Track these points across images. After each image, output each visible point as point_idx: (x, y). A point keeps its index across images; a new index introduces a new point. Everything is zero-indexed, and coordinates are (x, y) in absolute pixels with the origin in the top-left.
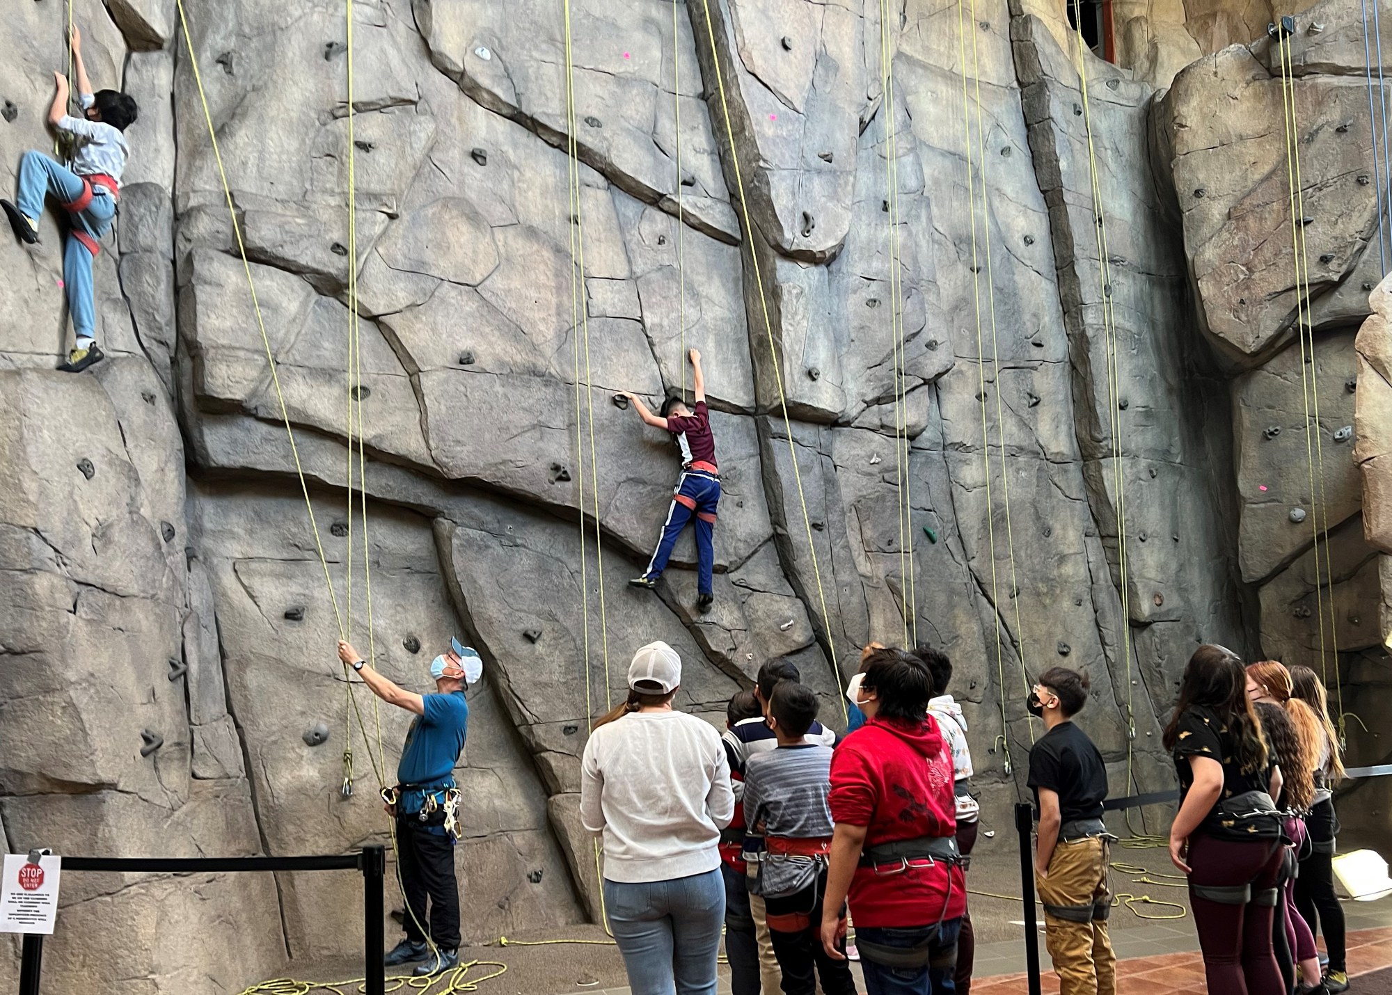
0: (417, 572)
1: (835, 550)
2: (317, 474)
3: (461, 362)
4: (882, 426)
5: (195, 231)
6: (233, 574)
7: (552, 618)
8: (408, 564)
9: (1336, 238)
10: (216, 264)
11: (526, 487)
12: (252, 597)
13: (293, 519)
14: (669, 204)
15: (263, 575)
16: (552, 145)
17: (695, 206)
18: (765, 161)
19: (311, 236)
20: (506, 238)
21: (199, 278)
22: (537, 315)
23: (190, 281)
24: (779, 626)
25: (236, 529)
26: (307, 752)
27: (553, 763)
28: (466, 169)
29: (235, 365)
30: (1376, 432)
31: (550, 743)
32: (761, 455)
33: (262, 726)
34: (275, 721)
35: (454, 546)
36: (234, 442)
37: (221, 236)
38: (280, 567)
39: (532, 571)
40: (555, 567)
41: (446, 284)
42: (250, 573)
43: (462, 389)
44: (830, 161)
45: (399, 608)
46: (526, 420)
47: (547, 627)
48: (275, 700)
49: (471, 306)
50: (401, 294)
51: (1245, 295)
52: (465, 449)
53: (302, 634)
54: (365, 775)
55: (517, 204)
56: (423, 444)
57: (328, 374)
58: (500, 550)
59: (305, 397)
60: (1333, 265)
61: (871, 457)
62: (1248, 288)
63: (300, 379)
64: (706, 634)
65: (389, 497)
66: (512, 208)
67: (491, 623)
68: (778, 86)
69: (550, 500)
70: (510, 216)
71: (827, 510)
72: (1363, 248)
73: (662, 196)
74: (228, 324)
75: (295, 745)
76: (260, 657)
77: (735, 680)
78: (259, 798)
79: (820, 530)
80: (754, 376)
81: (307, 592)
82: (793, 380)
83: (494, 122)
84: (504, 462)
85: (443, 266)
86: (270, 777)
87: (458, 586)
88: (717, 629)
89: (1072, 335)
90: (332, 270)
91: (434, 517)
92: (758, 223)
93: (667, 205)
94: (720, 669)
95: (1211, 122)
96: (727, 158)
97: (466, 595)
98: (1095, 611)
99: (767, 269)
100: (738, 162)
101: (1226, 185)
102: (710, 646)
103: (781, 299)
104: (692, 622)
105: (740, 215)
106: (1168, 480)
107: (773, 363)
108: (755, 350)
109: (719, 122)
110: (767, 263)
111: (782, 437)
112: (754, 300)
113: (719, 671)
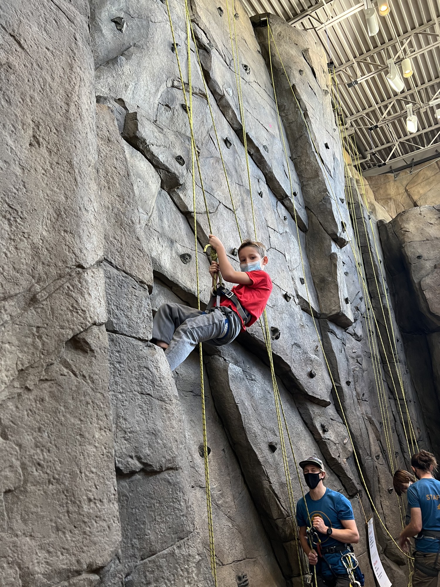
0: (197, 395)
3: (233, 254)
4: (355, 334)
7: (275, 433)
14: (288, 202)
18: (329, 192)
19: (165, 146)
20: (240, 191)
32: (322, 340)
35: (230, 377)
39: (262, 399)
41: (222, 205)
55: (241, 175)
58: (247, 381)
61: (353, 349)
63: (156, 239)
64: (328, 446)
66: (240, 177)
67: (256, 436)
68: (326, 162)
70: (240, 181)
71: (349, 374)
73: (287, 196)
77: (338, 476)
79: (349, 385)
82: (342, 302)
83: (230, 129)
85: (219, 195)
87: (235, 407)
88: (331, 444)
89: (376, 307)
90: (176, 172)
91: (211, 355)
92: (321, 222)
93: (286, 202)
94: (332, 469)
95: (422, 231)
96: (305, 189)
97: (241, 414)
98: (398, 436)
99: (325, 245)
100: (312, 191)
101: (432, 255)
102: (331, 455)
103: (337, 260)
104: (321, 438)
105: (309, 217)
106: (409, 375)
107: (331, 292)
108: (318, 284)
109: (300, 172)
110: (325, 242)
111: (332, 332)
112: (314, 260)
113: (332, 471)
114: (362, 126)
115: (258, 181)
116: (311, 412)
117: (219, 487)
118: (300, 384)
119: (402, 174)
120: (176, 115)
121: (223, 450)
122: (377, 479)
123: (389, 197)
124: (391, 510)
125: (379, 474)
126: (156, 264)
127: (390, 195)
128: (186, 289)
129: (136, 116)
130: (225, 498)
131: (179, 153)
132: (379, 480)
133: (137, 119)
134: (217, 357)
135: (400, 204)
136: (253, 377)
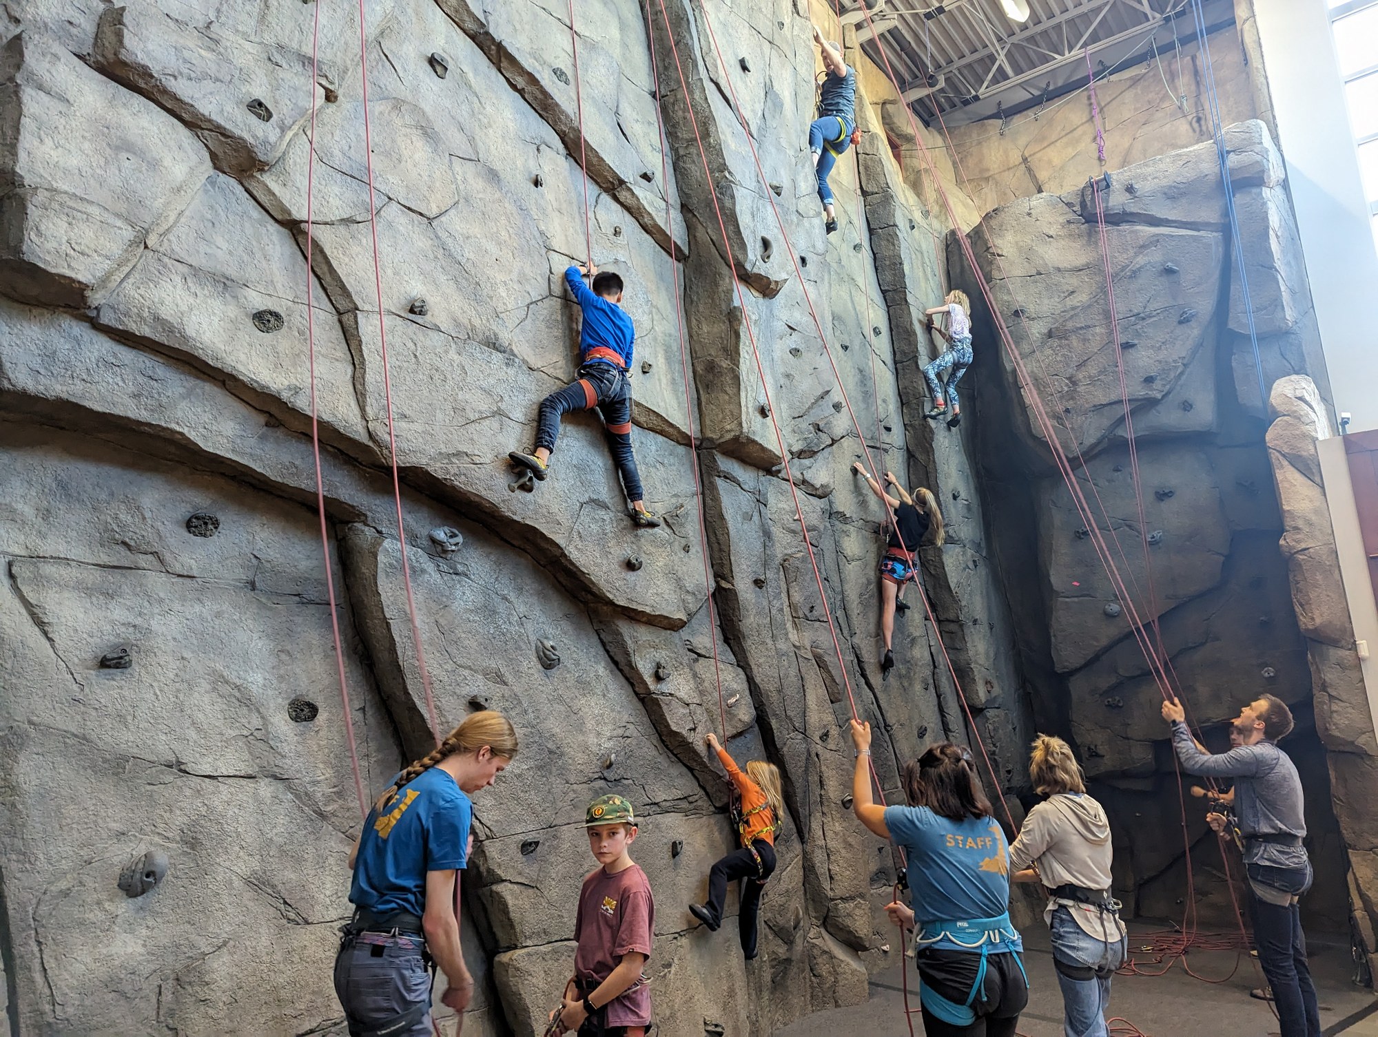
0: (311, 602)
1: (774, 612)
2: (185, 431)
3: (412, 311)
4: (804, 482)
5: (30, 10)
6: (6, 582)
7: (500, 679)
8: (299, 589)
9: (1160, 362)
10: (61, 67)
11: (483, 493)
12: (40, 623)
13: (126, 501)
14: (627, 194)
15: (62, 586)
16: (514, 87)
17: (652, 204)
18: (729, 172)
19: (217, 80)
20: (465, 173)
21: (32, 79)
22: (500, 277)
23: (11, 79)
24: (726, 701)
25: (20, 506)
26: (124, 907)
27: (510, 901)
28: (421, 75)
29: (83, 226)
30: (1310, 524)
31: (505, 871)
32: (703, 494)
33: (42, 863)
34: (67, 850)
35: (380, 565)
36: (50, 356)
37: (74, 31)
38: (94, 576)
39: (476, 611)
40: (501, 607)
41: (394, 205)
42: (40, 581)
43: (410, 345)
44: (779, 194)
45: (284, 657)
46: (485, 406)
47: (496, 690)
48: (71, 811)
49: (420, 241)
50: (335, 202)
51: (1070, 404)
52: (412, 426)
53: (126, 693)
54: (225, 944)
55: (477, 138)
56: (356, 410)
57: (225, 284)
58: (436, 576)
59: (184, 308)
60: (1158, 384)
61: (794, 513)
62: (1073, 398)
63: (178, 279)
64: (665, 708)
65: (292, 482)
66: (471, 140)
67: (430, 684)
69: (510, 514)
70: (471, 151)
71: (765, 565)
72: (1182, 373)
73: (622, 182)
74: (74, 161)
75: (104, 896)
76: (46, 730)
77: (691, 770)
78: (23, 1007)
79: (760, 588)
80: (699, 404)
81: (138, 621)
82: (748, 413)
83: (454, 34)
84: (458, 454)
85: (390, 182)
86: (50, 964)
87: (385, 625)
88: (675, 703)
89: (911, 425)
90: (246, 136)
91: (348, 522)
92: (714, 238)
93: (623, 195)
94: (675, 755)
95: (1028, 254)
96: (681, 164)
97: (397, 639)
98: (939, 696)
99: (720, 289)
100: (698, 169)
101: (1045, 308)
102: (669, 725)
103: (740, 323)
104: (649, 693)
105: (690, 228)
106: (983, 571)
107: (726, 392)
108: (701, 376)
109: (673, 126)
110: (721, 282)
111: (727, 477)
112: (699, 322)
113: (674, 759)
114: (903, 11)
115: (538, 150)
116: (627, 639)
117: (334, 780)
118: (593, 583)
119: (1018, 121)
120: (273, 9)
121: (363, 709)
122: (817, 778)
123: (986, 175)
124: (845, 841)
125: (823, 768)
126: (172, 332)
127: (988, 170)
128: (255, 385)
129: (122, 15)
130: (345, 800)
131: (259, 91)
132: (821, 781)
133: (121, 23)
134: (359, 525)
135: (1008, 191)
136: (460, 568)
